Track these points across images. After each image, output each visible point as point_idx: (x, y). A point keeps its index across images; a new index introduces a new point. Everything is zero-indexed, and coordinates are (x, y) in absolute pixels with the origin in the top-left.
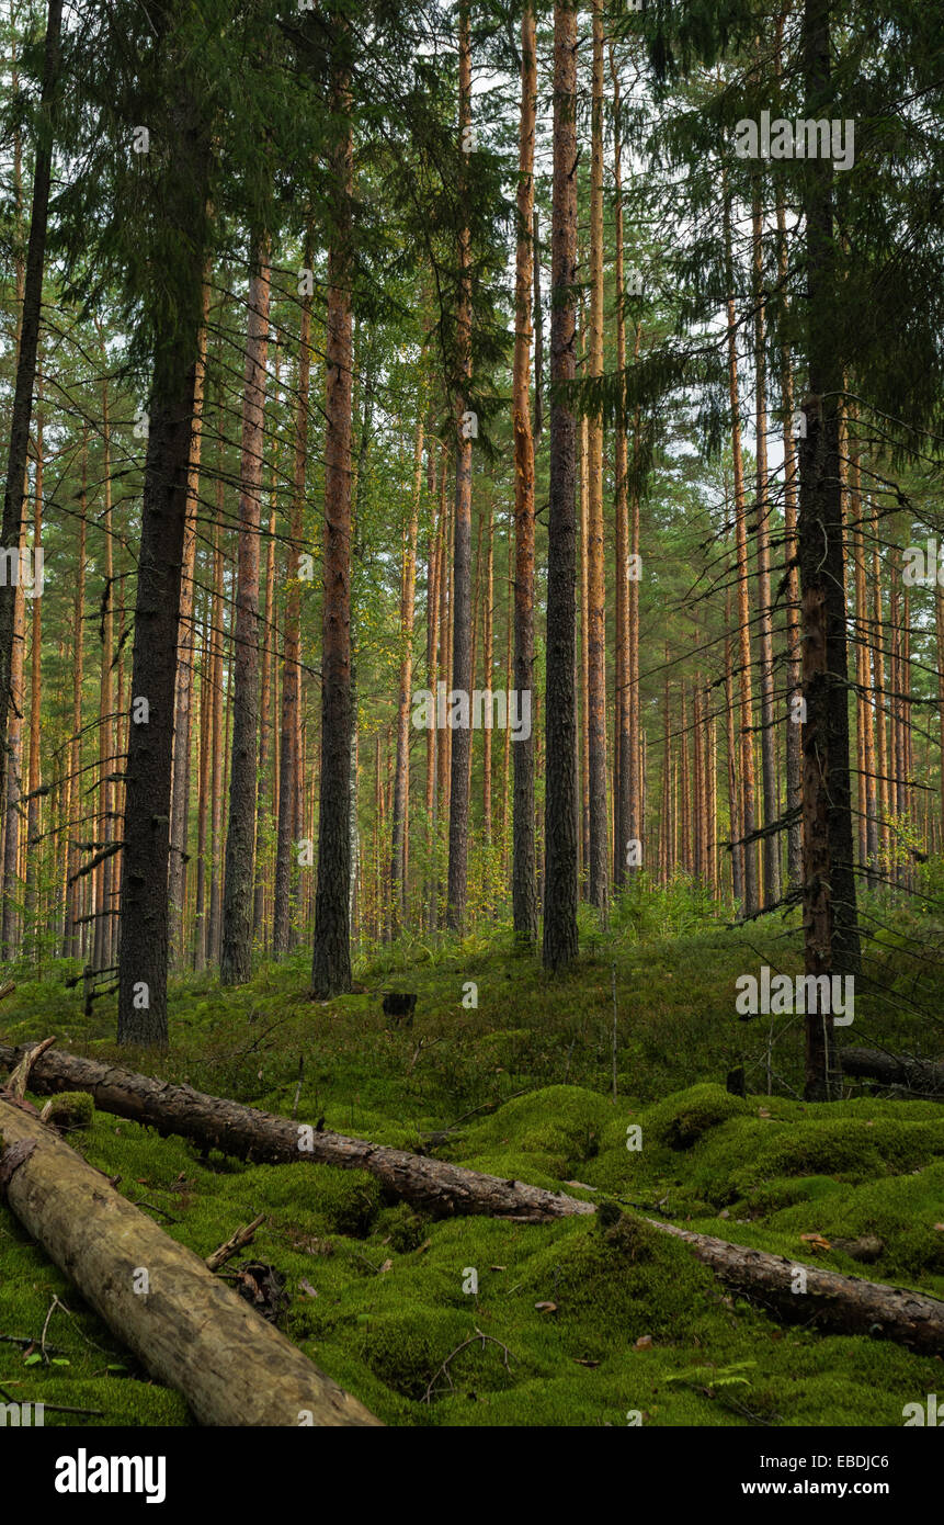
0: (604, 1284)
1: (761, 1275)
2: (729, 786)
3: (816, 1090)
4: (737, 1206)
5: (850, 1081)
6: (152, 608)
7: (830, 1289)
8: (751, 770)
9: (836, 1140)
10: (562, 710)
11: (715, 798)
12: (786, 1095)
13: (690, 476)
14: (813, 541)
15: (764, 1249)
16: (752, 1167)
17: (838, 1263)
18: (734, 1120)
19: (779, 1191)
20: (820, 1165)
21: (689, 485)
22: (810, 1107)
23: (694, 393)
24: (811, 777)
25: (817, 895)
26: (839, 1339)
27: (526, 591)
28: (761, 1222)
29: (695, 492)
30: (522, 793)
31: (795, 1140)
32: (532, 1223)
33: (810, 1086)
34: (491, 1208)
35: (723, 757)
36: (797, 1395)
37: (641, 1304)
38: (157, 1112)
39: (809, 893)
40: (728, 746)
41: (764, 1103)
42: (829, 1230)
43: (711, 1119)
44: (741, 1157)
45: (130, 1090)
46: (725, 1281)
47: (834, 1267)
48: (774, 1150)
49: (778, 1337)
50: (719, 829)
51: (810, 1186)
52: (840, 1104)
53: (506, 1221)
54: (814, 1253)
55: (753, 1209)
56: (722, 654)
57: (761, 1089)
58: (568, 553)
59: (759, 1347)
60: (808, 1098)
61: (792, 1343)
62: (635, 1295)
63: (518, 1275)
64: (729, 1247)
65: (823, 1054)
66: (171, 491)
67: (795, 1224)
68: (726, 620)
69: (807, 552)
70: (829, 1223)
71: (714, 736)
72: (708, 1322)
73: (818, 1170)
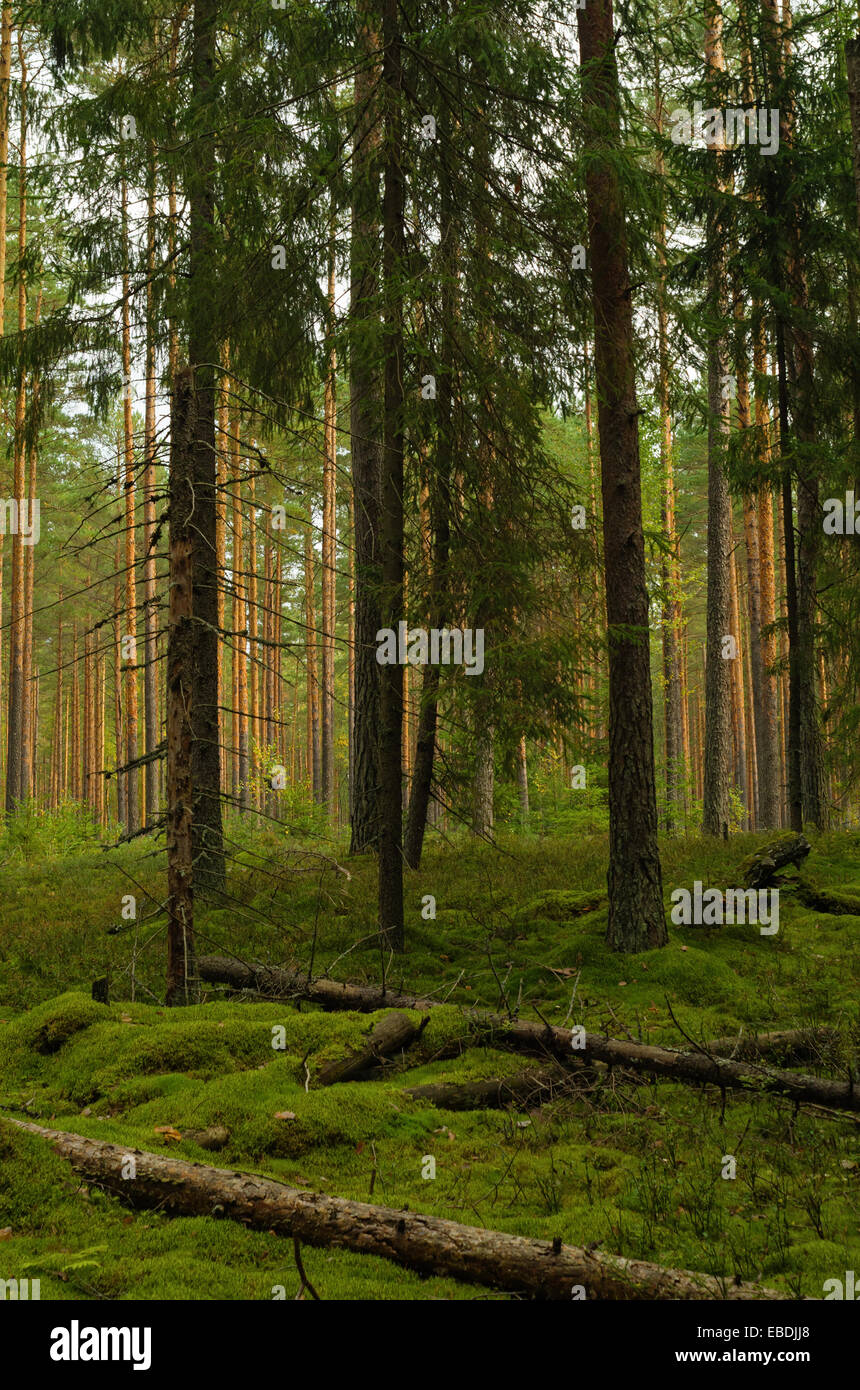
1: (115, 1165)
2: (116, 720)
3: (176, 996)
4: (99, 1104)
5: (207, 987)
7: (178, 1176)
8: (135, 705)
9: (190, 1041)
11: (103, 731)
12: (148, 1001)
13: (85, 434)
14: (183, 498)
15: (120, 1142)
16: (114, 1068)
17: (188, 1153)
18: (98, 1025)
19: (137, 1089)
20: (175, 1065)
21: (84, 442)
22: (166, 1010)
23: (90, 358)
24: (176, 713)
25: (179, 819)
26: (184, 1220)
28: (120, 1117)
29: (90, 449)
31: (152, 1042)
33: (171, 992)
35: (112, 693)
36: (144, 1273)
37: (3, 1198)
39: (174, 817)
40: (116, 683)
41: (126, 1009)
42: (180, 1122)
43: (77, 1025)
44: (103, 1059)
46: (82, 1173)
47: (183, 1156)
48: (133, 1052)
49: (130, 1221)
50: (107, 759)
51: (166, 1083)
52: (196, 1008)
54: (166, 1143)
55: (112, 1106)
56: (112, 599)
57: (126, 997)
59: (111, 1231)
60: (169, 1004)
61: (144, 1227)
64: (87, 1142)
65: (183, 964)
67: (150, 1118)
68: (116, 568)
69: (176, 508)
70: (181, 1116)
71: (103, 674)
72: (65, 1212)
73: (174, 1069)
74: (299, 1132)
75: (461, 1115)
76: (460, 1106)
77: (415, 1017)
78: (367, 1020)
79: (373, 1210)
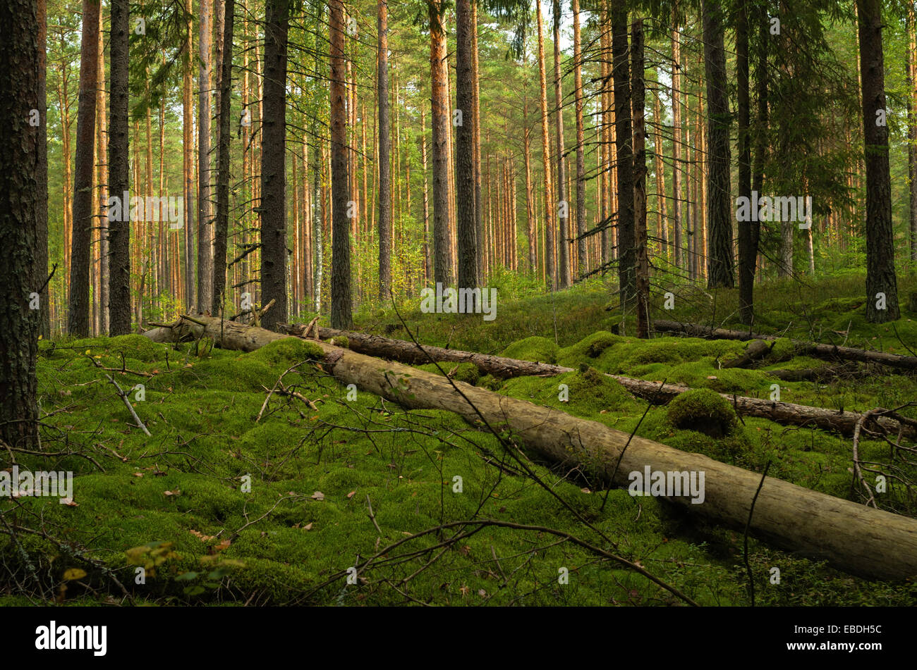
0: (585, 392)
1: (646, 388)
2: (527, 219)
3: (644, 335)
6: (272, 120)
10: (466, 172)
11: (516, 228)
16: (628, 361)
18: (617, 344)
19: (641, 369)
24: (638, 198)
27: (438, 104)
30: (439, 219)
31: (645, 350)
32: (548, 377)
34: (529, 373)
37: (600, 399)
38: (367, 347)
39: (639, 251)
40: (527, 194)
41: (628, 338)
43: (608, 344)
44: (622, 358)
45: (353, 339)
46: (631, 391)
48: (636, 354)
51: (653, 367)
53: (537, 376)
57: (626, 333)
58: (468, 83)
62: (597, 396)
63: (550, 392)
65: (646, 324)
66: (279, 57)
68: (525, 116)
71: (515, 189)
72: (628, 404)
73: (655, 362)
74: (718, 384)
75: (794, 383)
76: (793, 380)
77: (768, 343)
78: (744, 344)
79: (761, 400)
